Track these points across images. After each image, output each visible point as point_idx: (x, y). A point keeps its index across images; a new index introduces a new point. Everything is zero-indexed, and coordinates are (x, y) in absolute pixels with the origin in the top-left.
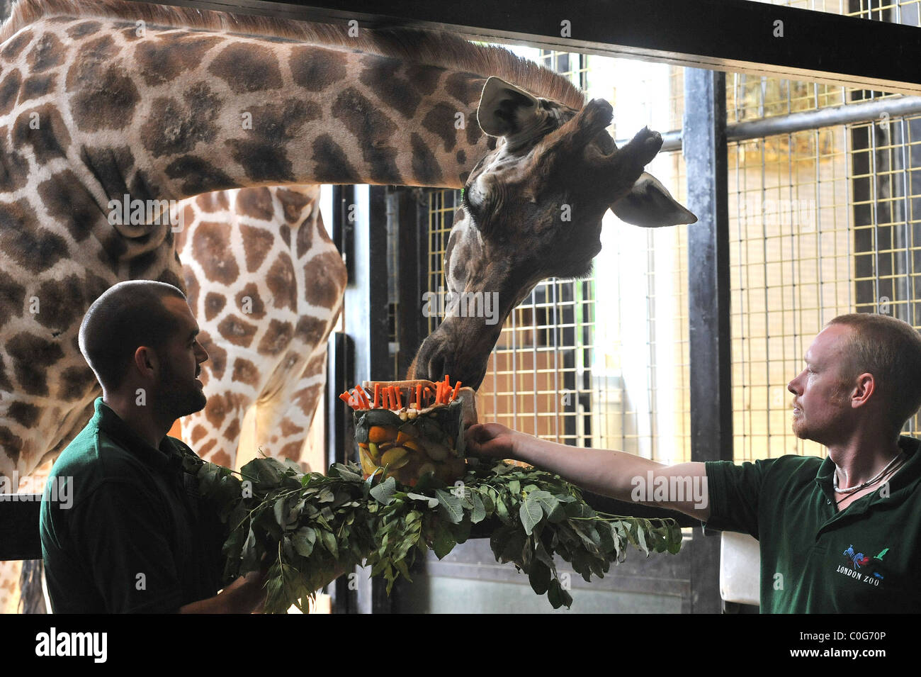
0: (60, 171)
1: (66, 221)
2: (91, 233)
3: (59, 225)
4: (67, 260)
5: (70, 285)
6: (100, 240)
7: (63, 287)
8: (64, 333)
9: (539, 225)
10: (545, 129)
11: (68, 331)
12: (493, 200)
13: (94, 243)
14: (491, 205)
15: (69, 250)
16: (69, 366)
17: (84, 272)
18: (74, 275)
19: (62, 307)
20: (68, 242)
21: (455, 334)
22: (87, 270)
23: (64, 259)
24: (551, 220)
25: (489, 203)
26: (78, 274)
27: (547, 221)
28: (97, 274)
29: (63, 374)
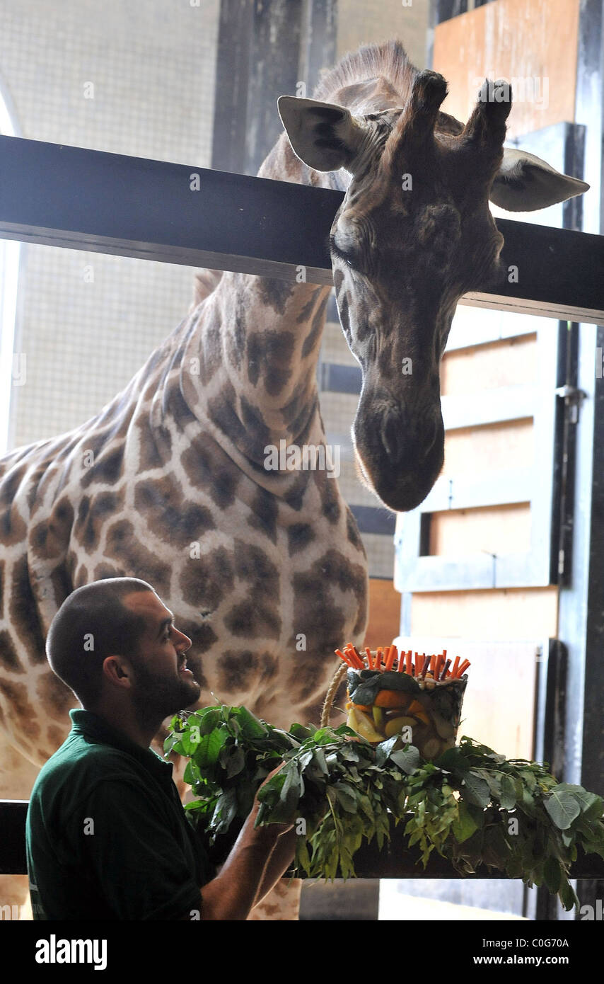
0: (196, 436)
1: (208, 489)
2: (235, 497)
3: (201, 494)
4: (214, 532)
5: (217, 558)
6: (246, 503)
7: (209, 561)
8: (215, 612)
9: (423, 234)
10: (380, 138)
11: (218, 609)
12: (364, 235)
13: (241, 508)
14: (364, 240)
15: (214, 520)
16: (224, 651)
17: (232, 542)
18: (221, 548)
19: (209, 582)
20: (211, 511)
21: (393, 396)
22: (235, 539)
23: (209, 531)
24: (433, 224)
25: (361, 239)
26: (225, 546)
27: (428, 227)
28: (248, 541)
29: (219, 661)
